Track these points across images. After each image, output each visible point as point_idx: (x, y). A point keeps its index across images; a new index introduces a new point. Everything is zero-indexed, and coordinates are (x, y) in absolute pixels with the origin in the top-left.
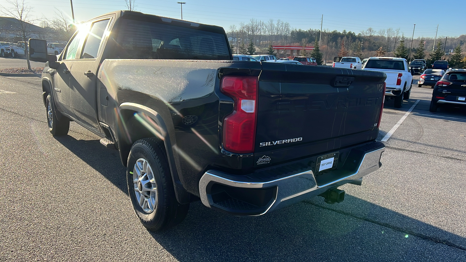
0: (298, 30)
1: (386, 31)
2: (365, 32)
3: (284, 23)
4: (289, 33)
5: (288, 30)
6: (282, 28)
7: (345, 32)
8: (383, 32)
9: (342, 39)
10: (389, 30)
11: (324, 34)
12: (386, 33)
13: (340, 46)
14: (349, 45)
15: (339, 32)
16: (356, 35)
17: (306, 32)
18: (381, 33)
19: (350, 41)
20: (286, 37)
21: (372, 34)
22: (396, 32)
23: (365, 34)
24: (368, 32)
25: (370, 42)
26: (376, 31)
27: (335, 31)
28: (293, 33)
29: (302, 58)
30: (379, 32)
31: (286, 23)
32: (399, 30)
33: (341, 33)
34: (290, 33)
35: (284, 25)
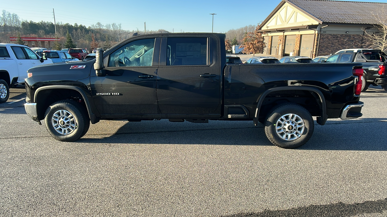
0: (29, 22)
1: (111, 26)
2: (95, 25)
3: (11, 14)
4: (19, 24)
5: (17, 21)
6: (10, 19)
7: (76, 24)
8: (109, 26)
9: (76, 32)
10: (113, 25)
11: (58, 26)
12: (111, 27)
13: (75, 37)
14: (83, 36)
15: (71, 25)
16: (87, 28)
17: (38, 23)
18: (108, 27)
19: (84, 33)
20: (17, 28)
21: (101, 28)
22: (118, 26)
23: (96, 28)
24: (97, 26)
25: (101, 34)
26: (103, 25)
27: (67, 24)
28: (24, 24)
29: (78, 49)
30: (106, 26)
31: (14, 14)
32: (121, 24)
33: (73, 25)
34: (21, 24)
35: (11, 16)
